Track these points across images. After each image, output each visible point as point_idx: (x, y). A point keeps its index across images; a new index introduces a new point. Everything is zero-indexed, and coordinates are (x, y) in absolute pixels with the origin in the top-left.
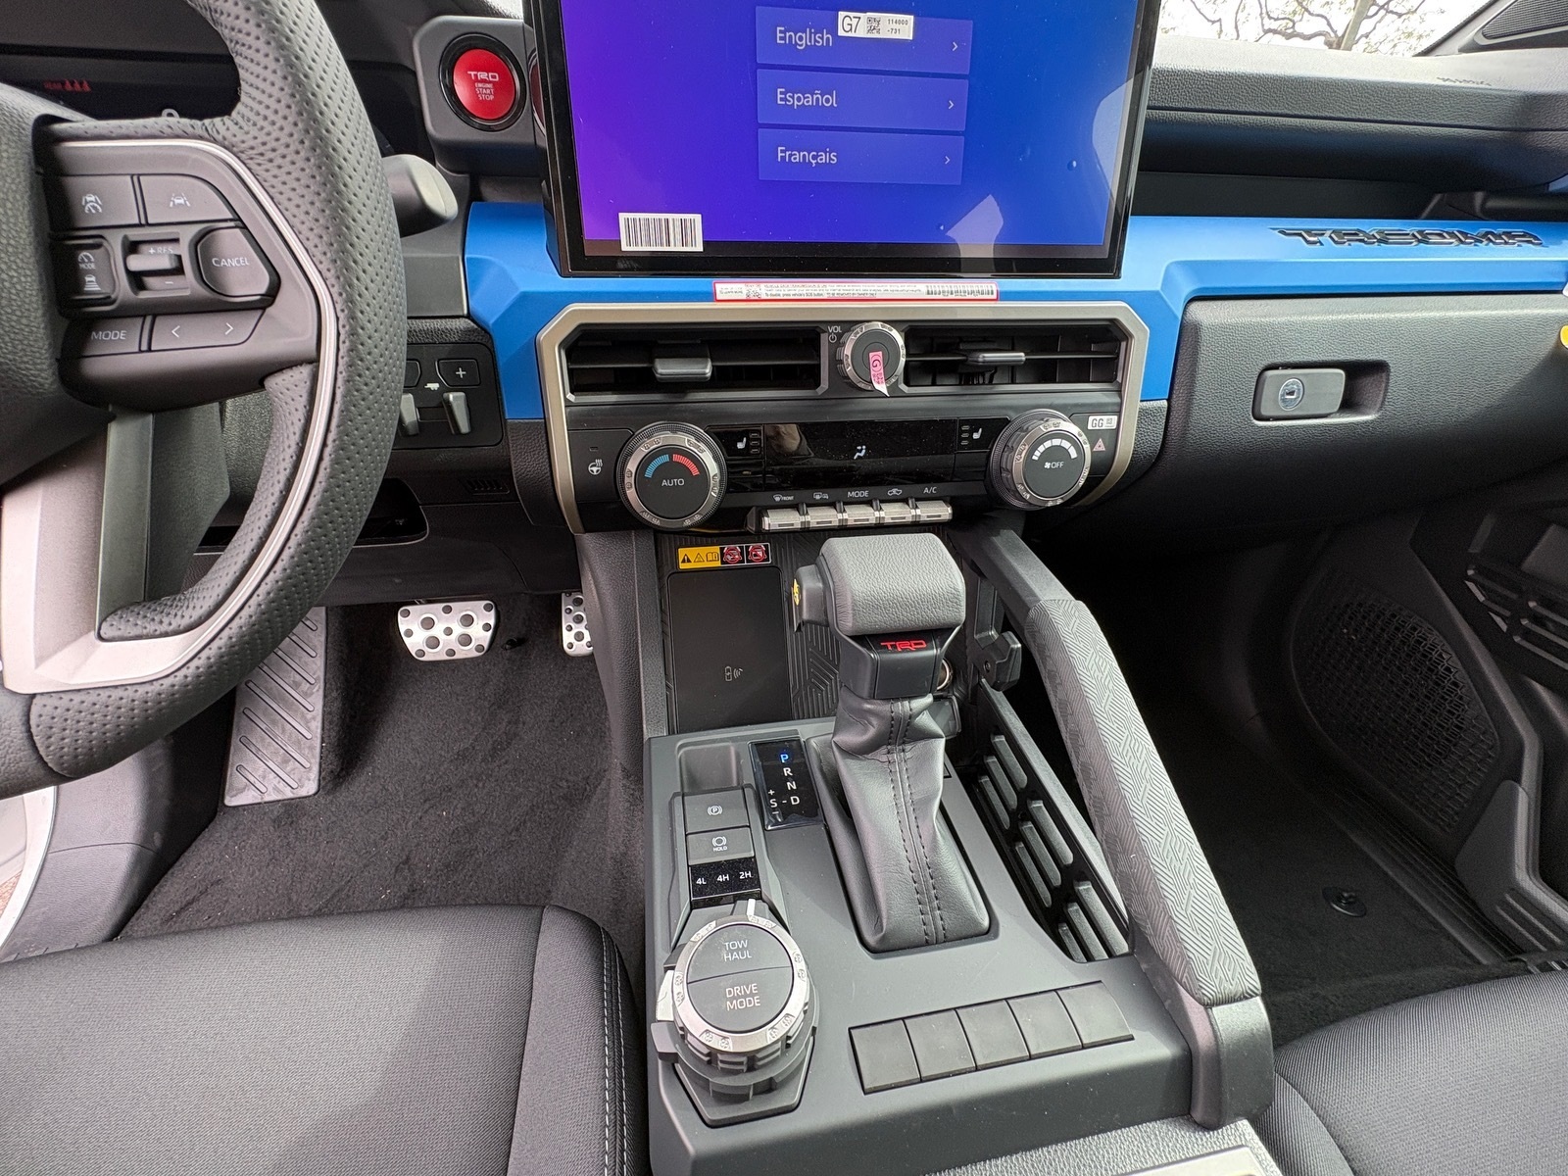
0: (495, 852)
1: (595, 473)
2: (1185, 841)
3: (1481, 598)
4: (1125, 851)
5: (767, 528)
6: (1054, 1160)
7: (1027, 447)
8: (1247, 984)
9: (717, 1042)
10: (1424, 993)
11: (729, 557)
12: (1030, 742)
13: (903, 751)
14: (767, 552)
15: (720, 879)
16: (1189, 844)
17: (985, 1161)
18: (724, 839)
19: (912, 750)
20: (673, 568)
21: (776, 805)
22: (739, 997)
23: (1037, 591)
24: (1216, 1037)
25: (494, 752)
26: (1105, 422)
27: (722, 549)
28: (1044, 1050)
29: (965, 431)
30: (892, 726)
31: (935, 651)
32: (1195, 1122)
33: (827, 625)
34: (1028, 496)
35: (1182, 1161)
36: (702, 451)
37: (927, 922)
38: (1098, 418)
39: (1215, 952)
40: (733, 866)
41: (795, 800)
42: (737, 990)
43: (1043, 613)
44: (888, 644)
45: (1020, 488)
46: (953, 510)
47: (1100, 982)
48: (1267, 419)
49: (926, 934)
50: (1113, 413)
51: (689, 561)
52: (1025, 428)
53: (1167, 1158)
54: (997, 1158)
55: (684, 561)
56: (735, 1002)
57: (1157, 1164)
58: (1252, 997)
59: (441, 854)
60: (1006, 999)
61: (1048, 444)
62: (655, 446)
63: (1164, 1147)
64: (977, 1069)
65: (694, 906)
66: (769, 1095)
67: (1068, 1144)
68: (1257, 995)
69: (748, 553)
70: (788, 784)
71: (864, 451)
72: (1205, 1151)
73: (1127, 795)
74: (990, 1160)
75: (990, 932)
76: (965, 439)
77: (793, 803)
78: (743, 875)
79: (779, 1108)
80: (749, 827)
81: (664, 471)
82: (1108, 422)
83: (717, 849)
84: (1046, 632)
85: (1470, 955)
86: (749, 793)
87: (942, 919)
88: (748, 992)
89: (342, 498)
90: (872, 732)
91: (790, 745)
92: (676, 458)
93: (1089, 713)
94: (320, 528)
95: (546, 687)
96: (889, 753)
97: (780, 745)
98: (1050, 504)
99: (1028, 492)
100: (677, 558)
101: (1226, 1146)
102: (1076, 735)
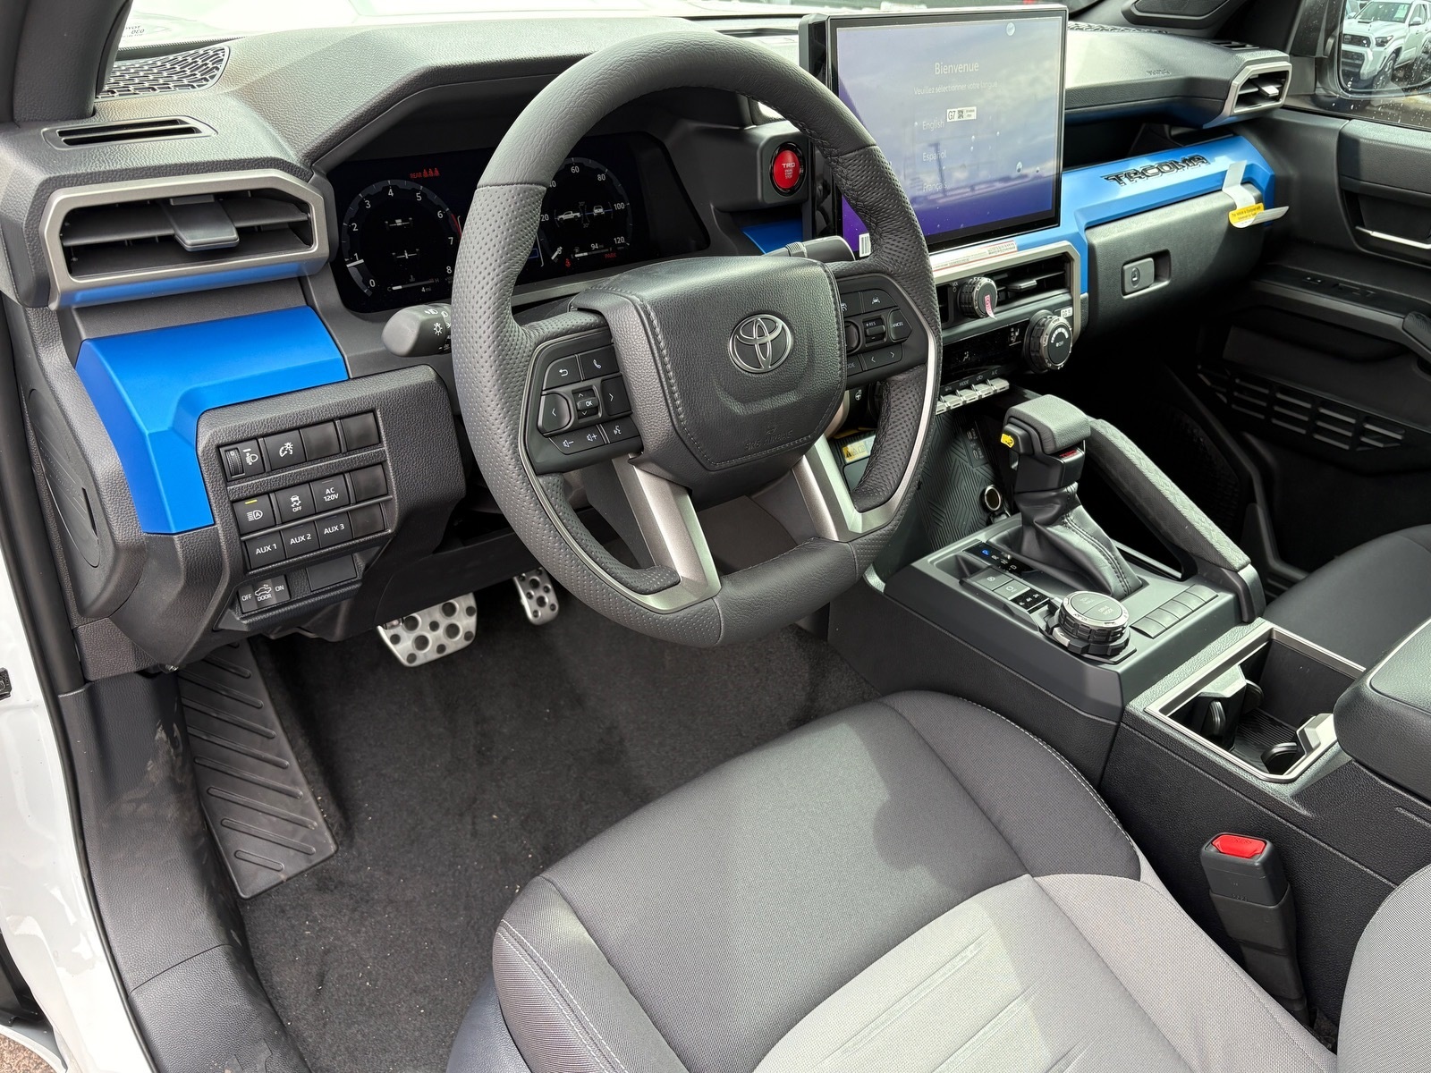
3: (1208, 383)
7: (1047, 335)
8: (1244, 559)
15: (1028, 600)
18: (1010, 587)
19: (1073, 514)
28: (1196, 608)
29: (1013, 332)
30: (1065, 502)
32: (1246, 622)
34: (1049, 364)
38: (1064, 310)
40: (1028, 594)
41: (1014, 567)
45: (1046, 360)
46: (1008, 382)
48: (1129, 294)
49: (1125, 591)
50: (1071, 304)
52: (1043, 324)
56: (1105, 612)
58: (1248, 563)
61: (1057, 332)
64: (1180, 620)
75: (1145, 584)
76: (1012, 337)
78: (1036, 596)
80: (1014, 579)
82: (1068, 312)
83: (1013, 591)
87: (1127, 581)
96: (1062, 519)
98: (1059, 368)
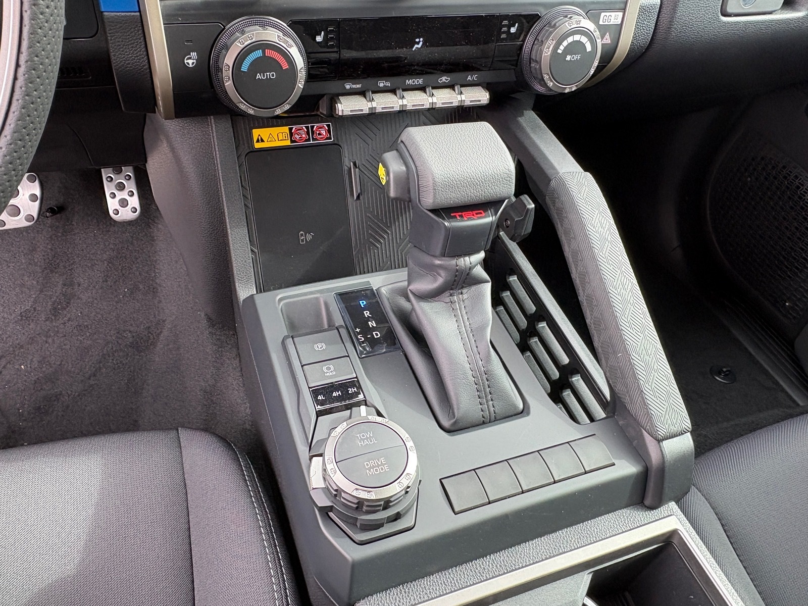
0: (79, 395)
1: (191, 66)
2: (653, 342)
4: (615, 353)
5: (340, 114)
6: (566, 537)
7: (554, 42)
8: (684, 426)
9: (363, 495)
10: (765, 426)
11: (296, 136)
12: (538, 280)
13: (462, 293)
14: (329, 131)
15: (334, 394)
16: (655, 344)
17: (526, 543)
18: (331, 366)
19: (467, 293)
20: (249, 147)
21: (363, 339)
22: (373, 467)
23: (556, 165)
24: (663, 457)
25: (55, 312)
26: (612, 19)
27: (291, 129)
28: (563, 477)
29: (505, 26)
30: (456, 276)
31: (491, 218)
32: (646, 506)
33: (410, 201)
34: (552, 84)
35: (638, 527)
36: (291, 46)
37: (484, 409)
38: (608, 14)
39: (666, 411)
40: (343, 386)
41: (377, 335)
42: (371, 463)
43: (562, 183)
44: (457, 214)
45: (546, 77)
46: (490, 95)
47: (595, 435)
48: (729, 15)
49: (483, 417)
50: (619, 10)
51: (262, 141)
52: (553, 24)
53: (630, 527)
54: (532, 540)
55: (258, 141)
56: (372, 470)
57: (624, 530)
58: (686, 433)
59: (29, 401)
60: (538, 451)
61: (570, 39)
62: (249, 42)
63: (628, 521)
64: (523, 492)
65: (319, 414)
66: (395, 522)
67: (574, 527)
68: (689, 431)
69: (313, 133)
70: (370, 323)
71: (421, 43)
72: (651, 520)
73: (618, 315)
74: (528, 541)
75: (525, 412)
76: (504, 32)
77: (376, 337)
78: (351, 391)
79: (403, 529)
80: (348, 356)
81: (257, 66)
82: (614, 18)
83: (328, 374)
84: (563, 199)
85: (794, 401)
86: (343, 332)
87: (493, 407)
88: (380, 464)
89: (35, 113)
90: (440, 281)
91: (366, 294)
92: (268, 53)
93: (594, 258)
94: (20, 140)
95: (93, 251)
96: (451, 295)
97: (358, 294)
98: (567, 91)
99: (552, 81)
100: (252, 139)
101: (662, 516)
102: (584, 275)
